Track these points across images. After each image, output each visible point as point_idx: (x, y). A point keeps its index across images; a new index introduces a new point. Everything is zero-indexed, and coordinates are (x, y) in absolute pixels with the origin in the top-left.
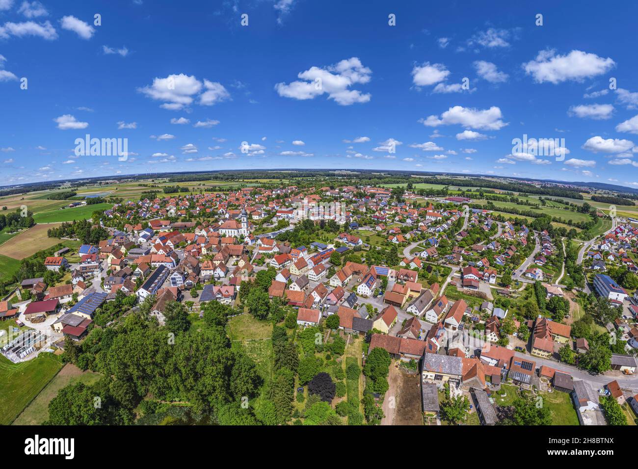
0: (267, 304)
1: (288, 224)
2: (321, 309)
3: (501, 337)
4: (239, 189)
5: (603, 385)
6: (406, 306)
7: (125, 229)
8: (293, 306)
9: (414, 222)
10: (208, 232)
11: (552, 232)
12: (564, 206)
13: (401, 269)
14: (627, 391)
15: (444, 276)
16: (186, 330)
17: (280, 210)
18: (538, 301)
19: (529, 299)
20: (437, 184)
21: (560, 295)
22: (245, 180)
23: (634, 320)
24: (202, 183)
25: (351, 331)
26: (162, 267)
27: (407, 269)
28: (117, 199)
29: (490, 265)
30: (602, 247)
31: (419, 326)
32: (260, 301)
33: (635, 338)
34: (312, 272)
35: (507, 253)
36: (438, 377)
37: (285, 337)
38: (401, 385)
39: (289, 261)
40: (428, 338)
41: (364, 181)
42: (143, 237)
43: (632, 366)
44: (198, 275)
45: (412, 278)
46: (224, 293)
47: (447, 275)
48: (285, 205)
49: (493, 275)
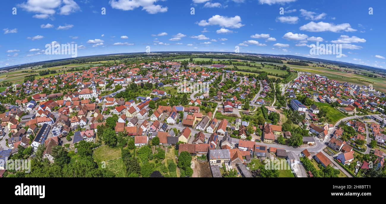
0: (115, 137)
1: (121, 87)
2: (148, 135)
3: (247, 136)
4: (89, 68)
5: (301, 152)
6: (195, 126)
7: (16, 103)
8: (131, 136)
9: (195, 80)
10: (72, 98)
11: (268, 81)
12: (274, 67)
13: (190, 106)
14: (312, 153)
15: (214, 107)
16: (68, 162)
17: (116, 79)
18: (264, 116)
19: (260, 115)
20: (206, 58)
21: (275, 111)
22: (92, 62)
23: (311, 120)
24: (64, 66)
25: (167, 145)
26: (45, 125)
27: (193, 106)
28: (8, 83)
29: (238, 100)
30: (293, 87)
31: (204, 136)
32: (111, 136)
33: (313, 128)
34: (139, 114)
35: (246, 92)
36: (219, 162)
37: (130, 155)
38: (200, 169)
39: (125, 110)
40: (209, 142)
41: (165, 58)
42: (29, 107)
43: (313, 141)
44: (69, 126)
45: (196, 111)
46: (87, 135)
47: (215, 107)
48: (119, 76)
49: (240, 104)
